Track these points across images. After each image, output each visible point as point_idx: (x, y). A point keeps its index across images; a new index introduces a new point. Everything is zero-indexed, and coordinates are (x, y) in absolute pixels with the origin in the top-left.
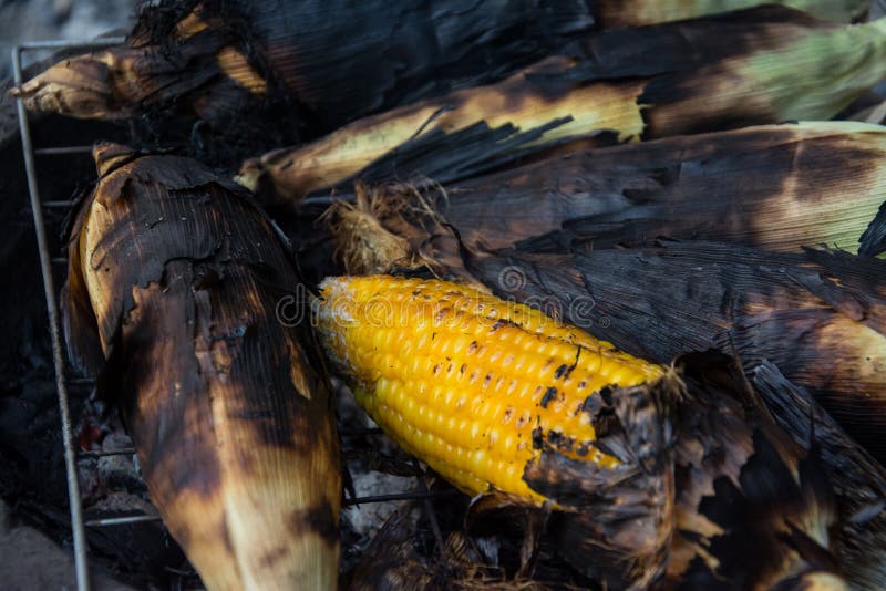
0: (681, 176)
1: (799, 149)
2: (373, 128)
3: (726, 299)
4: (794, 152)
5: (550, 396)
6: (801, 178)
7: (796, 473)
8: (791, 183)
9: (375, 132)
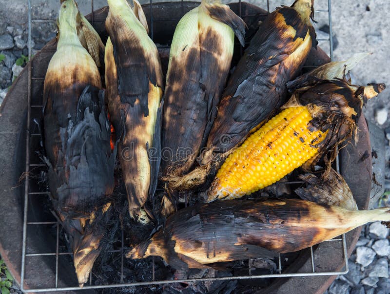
0: (203, 84)
1: (203, 49)
2: (138, 170)
3: (267, 86)
4: (204, 50)
5: (302, 140)
6: (214, 52)
7: (341, 88)
8: (216, 55)
9: (141, 169)
